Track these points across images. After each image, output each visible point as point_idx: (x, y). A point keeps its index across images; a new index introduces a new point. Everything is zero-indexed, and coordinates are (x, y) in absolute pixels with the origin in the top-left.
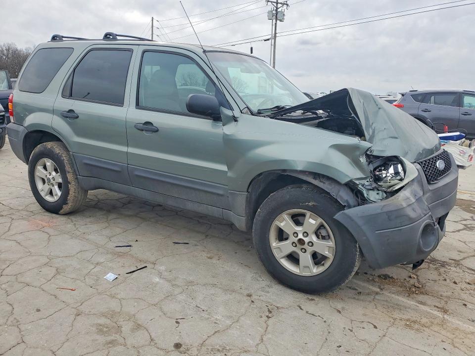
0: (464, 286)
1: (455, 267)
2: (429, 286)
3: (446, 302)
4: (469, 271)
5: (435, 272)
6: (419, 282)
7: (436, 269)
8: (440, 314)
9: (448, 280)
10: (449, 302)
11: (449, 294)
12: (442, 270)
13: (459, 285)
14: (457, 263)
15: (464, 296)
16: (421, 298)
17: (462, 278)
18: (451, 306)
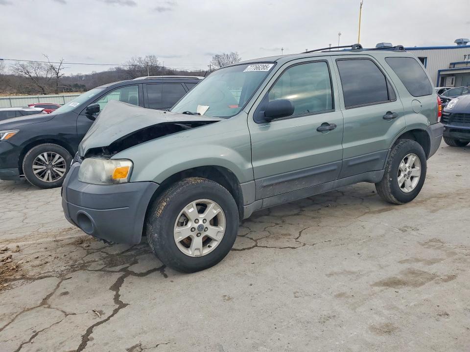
0: (50, 259)
1: (62, 271)
2: (73, 248)
3: (57, 245)
4: (50, 274)
5: (75, 258)
6: (82, 247)
7: (76, 261)
8: (58, 238)
9: (63, 257)
10: (56, 245)
11: (58, 250)
12: (71, 263)
13: (53, 257)
14: (62, 276)
15: (49, 253)
16: (73, 240)
17: (54, 264)
18: (54, 245)
